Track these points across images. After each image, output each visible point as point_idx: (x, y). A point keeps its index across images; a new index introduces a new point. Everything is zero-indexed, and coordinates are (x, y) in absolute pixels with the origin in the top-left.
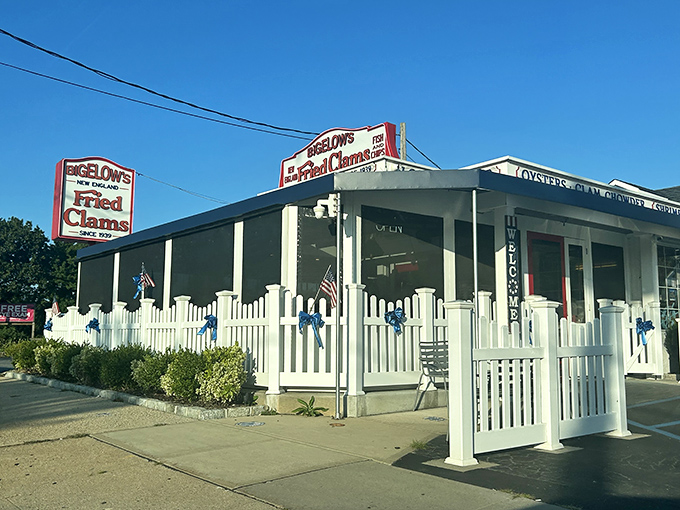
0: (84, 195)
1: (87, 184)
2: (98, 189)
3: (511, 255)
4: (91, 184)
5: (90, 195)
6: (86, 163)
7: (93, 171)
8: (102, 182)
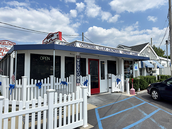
0: (3, 49)
1: (3, 46)
2: (6, 47)
3: (78, 66)
4: (4, 46)
5: (4, 49)
6: (3, 42)
7: (5, 43)
8: (7, 46)
